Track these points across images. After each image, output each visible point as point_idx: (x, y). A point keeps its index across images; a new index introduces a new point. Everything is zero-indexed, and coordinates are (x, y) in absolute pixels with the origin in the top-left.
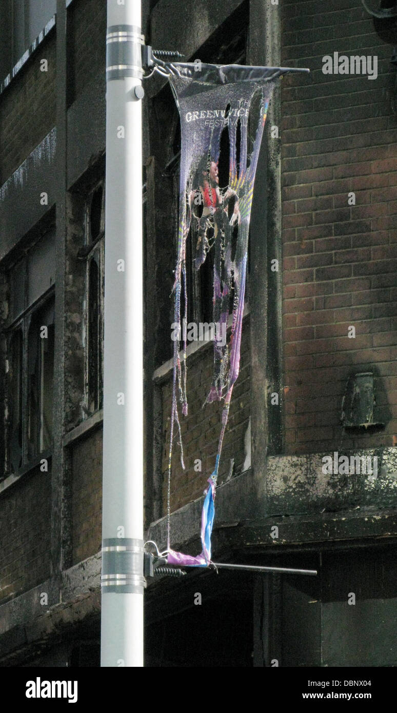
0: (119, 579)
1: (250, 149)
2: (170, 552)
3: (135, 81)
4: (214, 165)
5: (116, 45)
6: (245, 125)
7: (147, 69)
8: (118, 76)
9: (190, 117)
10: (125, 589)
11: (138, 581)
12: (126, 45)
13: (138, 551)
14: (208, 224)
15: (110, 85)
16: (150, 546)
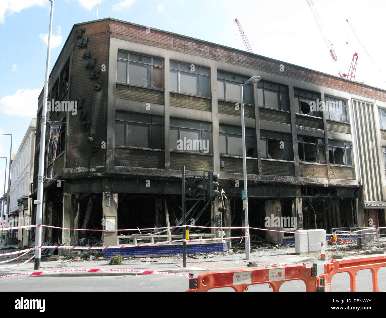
0: (40, 181)
1: (59, 131)
2: (47, 178)
3: (45, 123)
4: (54, 133)
5: (43, 118)
6: (58, 128)
7: (47, 121)
8: (43, 122)
9: (51, 127)
10: (41, 182)
11: (42, 181)
12: (44, 119)
13: (43, 177)
14: (53, 140)
15: (42, 123)
16: (44, 177)
